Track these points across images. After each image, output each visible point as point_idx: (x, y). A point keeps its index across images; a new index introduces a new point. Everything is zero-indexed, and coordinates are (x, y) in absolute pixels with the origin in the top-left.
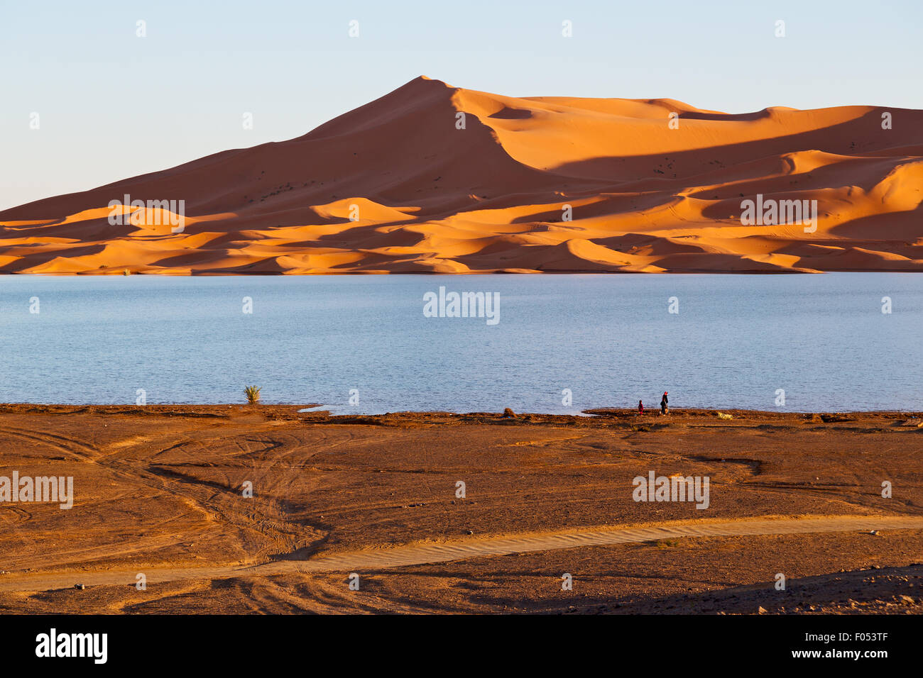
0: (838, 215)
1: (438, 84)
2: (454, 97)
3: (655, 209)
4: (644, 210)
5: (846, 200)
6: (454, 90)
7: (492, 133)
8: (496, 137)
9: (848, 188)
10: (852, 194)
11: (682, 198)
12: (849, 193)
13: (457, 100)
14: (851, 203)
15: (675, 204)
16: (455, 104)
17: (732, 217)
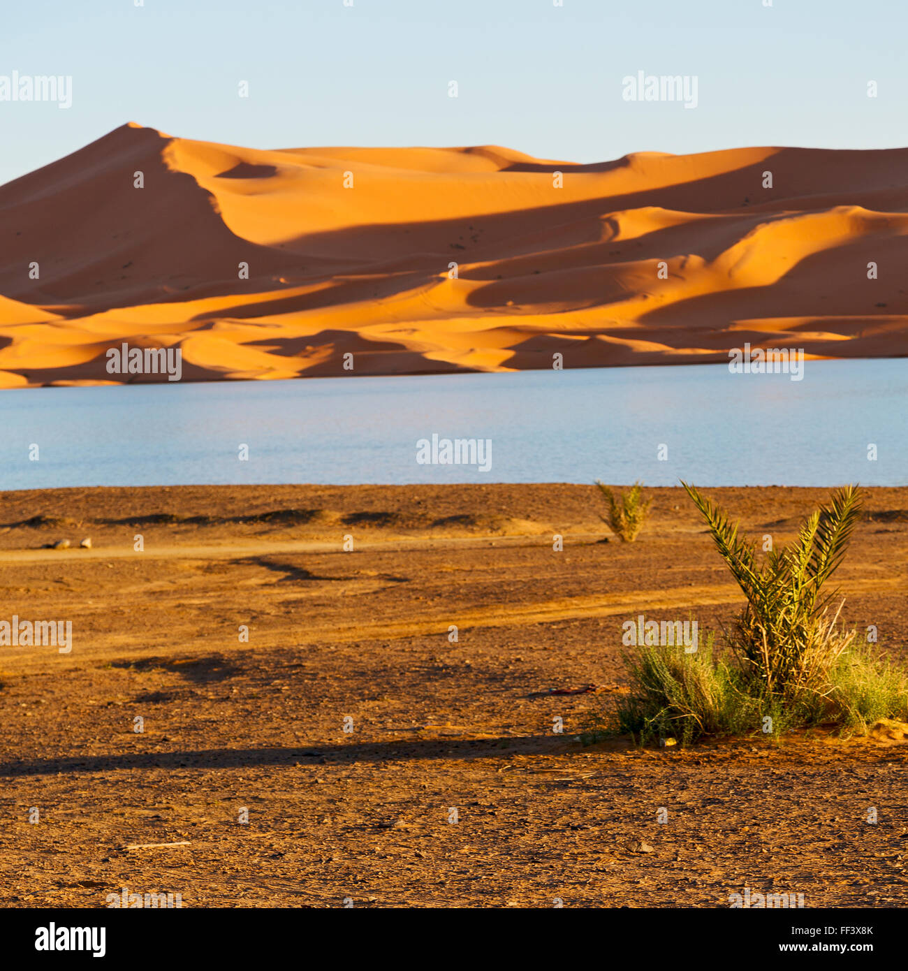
0: (662, 296)
1: (150, 134)
2: (167, 150)
3: (400, 296)
4: (383, 297)
5: (677, 274)
6: (168, 141)
7: (211, 199)
8: (216, 205)
9: (682, 258)
10: (687, 266)
11: (443, 279)
12: (683, 266)
13: (171, 154)
14: (683, 279)
15: (430, 288)
16: (168, 160)
17: (510, 303)
